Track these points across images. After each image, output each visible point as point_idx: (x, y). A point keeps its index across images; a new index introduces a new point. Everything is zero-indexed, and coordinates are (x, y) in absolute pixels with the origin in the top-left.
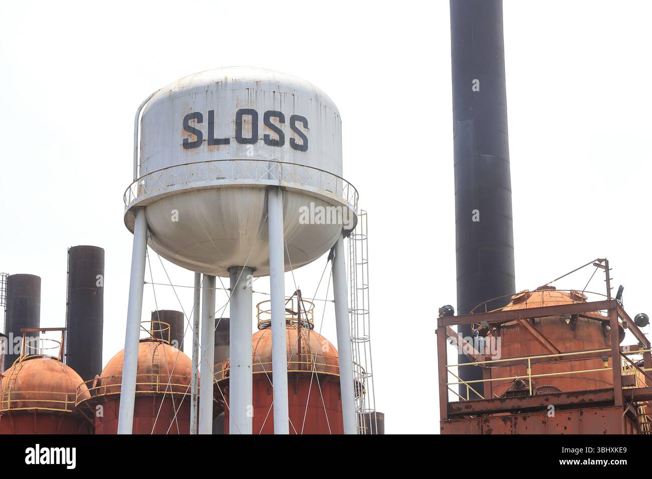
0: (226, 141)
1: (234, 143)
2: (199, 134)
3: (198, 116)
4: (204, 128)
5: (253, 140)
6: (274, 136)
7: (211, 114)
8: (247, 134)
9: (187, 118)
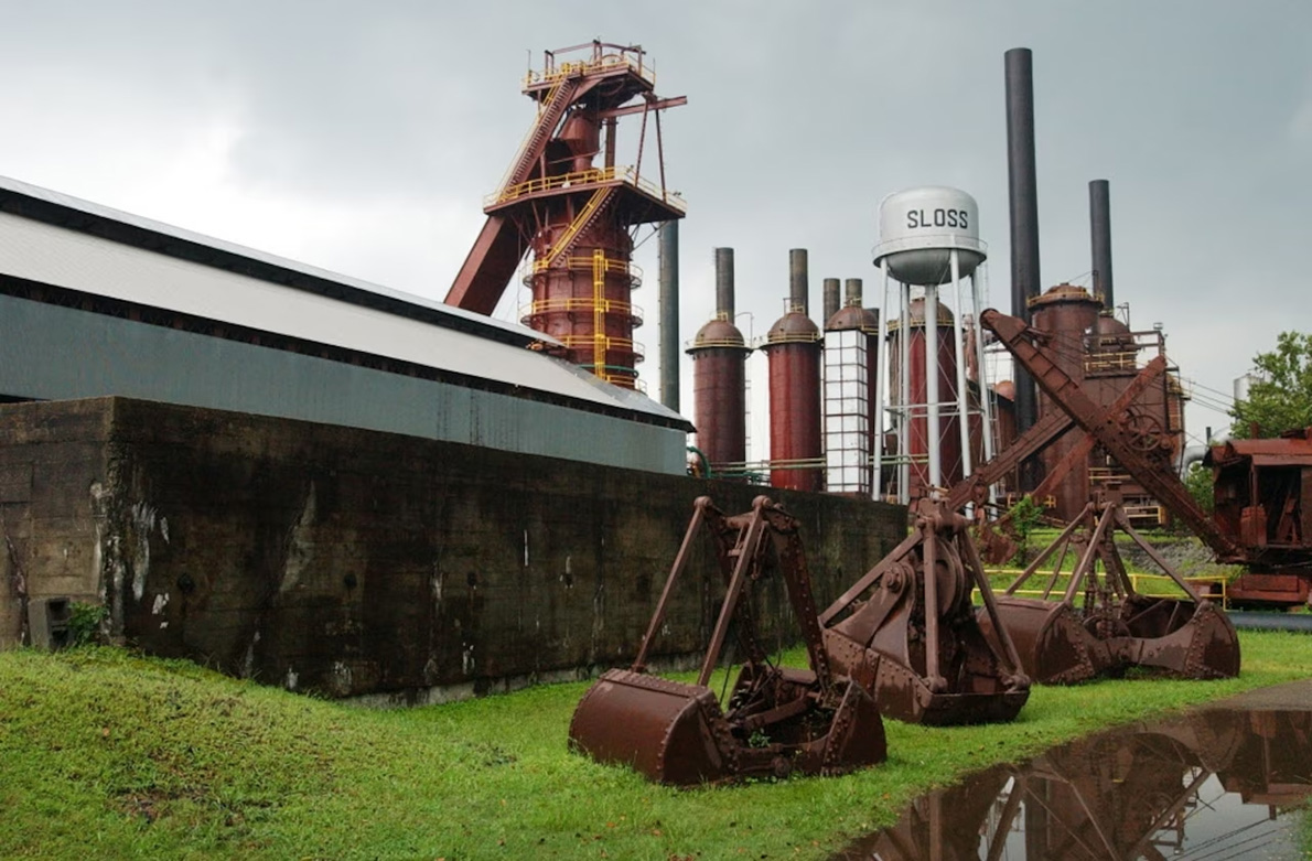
0: (930, 225)
1: (933, 225)
2: (916, 221)
3: (916, 213)
4: (918, 218)
5: (943, 224)
6: (953, 222)
7: (922, 212)
8: (940, 221)
9: (910, 213)
